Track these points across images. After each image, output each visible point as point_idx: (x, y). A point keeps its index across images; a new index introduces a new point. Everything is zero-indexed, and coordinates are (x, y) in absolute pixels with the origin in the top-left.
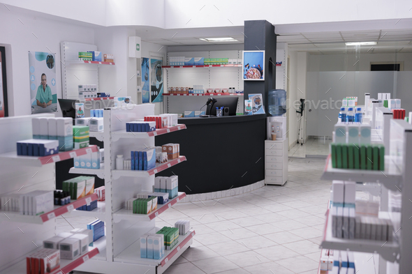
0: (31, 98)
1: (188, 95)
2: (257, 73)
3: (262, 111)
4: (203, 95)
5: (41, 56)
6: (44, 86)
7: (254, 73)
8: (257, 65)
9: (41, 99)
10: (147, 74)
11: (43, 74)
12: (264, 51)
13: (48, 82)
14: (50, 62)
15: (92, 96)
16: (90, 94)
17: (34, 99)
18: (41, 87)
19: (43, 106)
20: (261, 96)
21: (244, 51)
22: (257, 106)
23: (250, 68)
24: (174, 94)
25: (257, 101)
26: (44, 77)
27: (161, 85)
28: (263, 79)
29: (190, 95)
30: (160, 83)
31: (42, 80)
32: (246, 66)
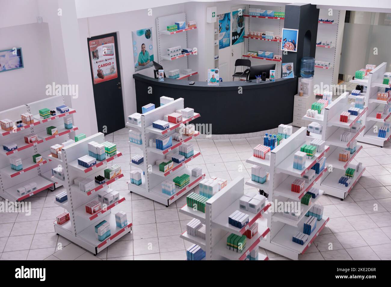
0: (135, 61)
1: (261, 39)
2: (292, 46)
3: (292, 76)
4: (272, 40)
5: (141, 32)
6: (143, 52)
7: (290, 46)
8: (292, 40)
9: (142, 61)
10: (228, 25)
11: (143, 44)
12: (298, 30)
13: (147, 49)
14: (148, 34)
15: (177, 55)
16: (175, 54)
17: (137, 62)
18: (141, 53)
19: (143, 65)
20: (292, 64)
21: (283, 29)
22: (288, 72)
23: (287, 42)
24: (251, 38)
25: (289, 68)
26: (144, 46)
27: (242, 30)
28: (296, 51)
29: (263, 39)
30: (241, 28)
31: (142, 48)
32: (284, 40)
